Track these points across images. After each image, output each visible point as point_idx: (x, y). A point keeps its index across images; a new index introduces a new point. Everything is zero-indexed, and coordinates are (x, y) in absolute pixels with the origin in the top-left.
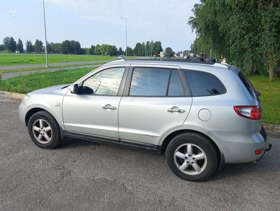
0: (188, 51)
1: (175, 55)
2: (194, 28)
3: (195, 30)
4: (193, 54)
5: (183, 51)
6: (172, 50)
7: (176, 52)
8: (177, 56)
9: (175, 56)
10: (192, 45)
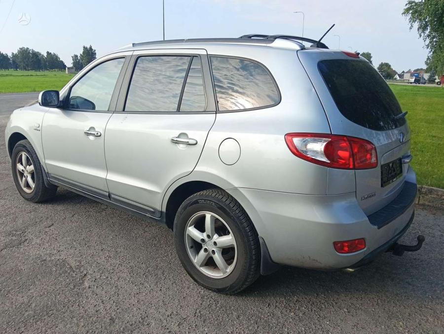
0: (422, 69)
1: (397, 77)
2: (414, 21)
3: (416, 25)
4: (429, 74)
5: (412, 70)
6: (392, 67)
7: (399, 72)
8: (400, 78)
9: (395, 79)
10: (428, 59)
